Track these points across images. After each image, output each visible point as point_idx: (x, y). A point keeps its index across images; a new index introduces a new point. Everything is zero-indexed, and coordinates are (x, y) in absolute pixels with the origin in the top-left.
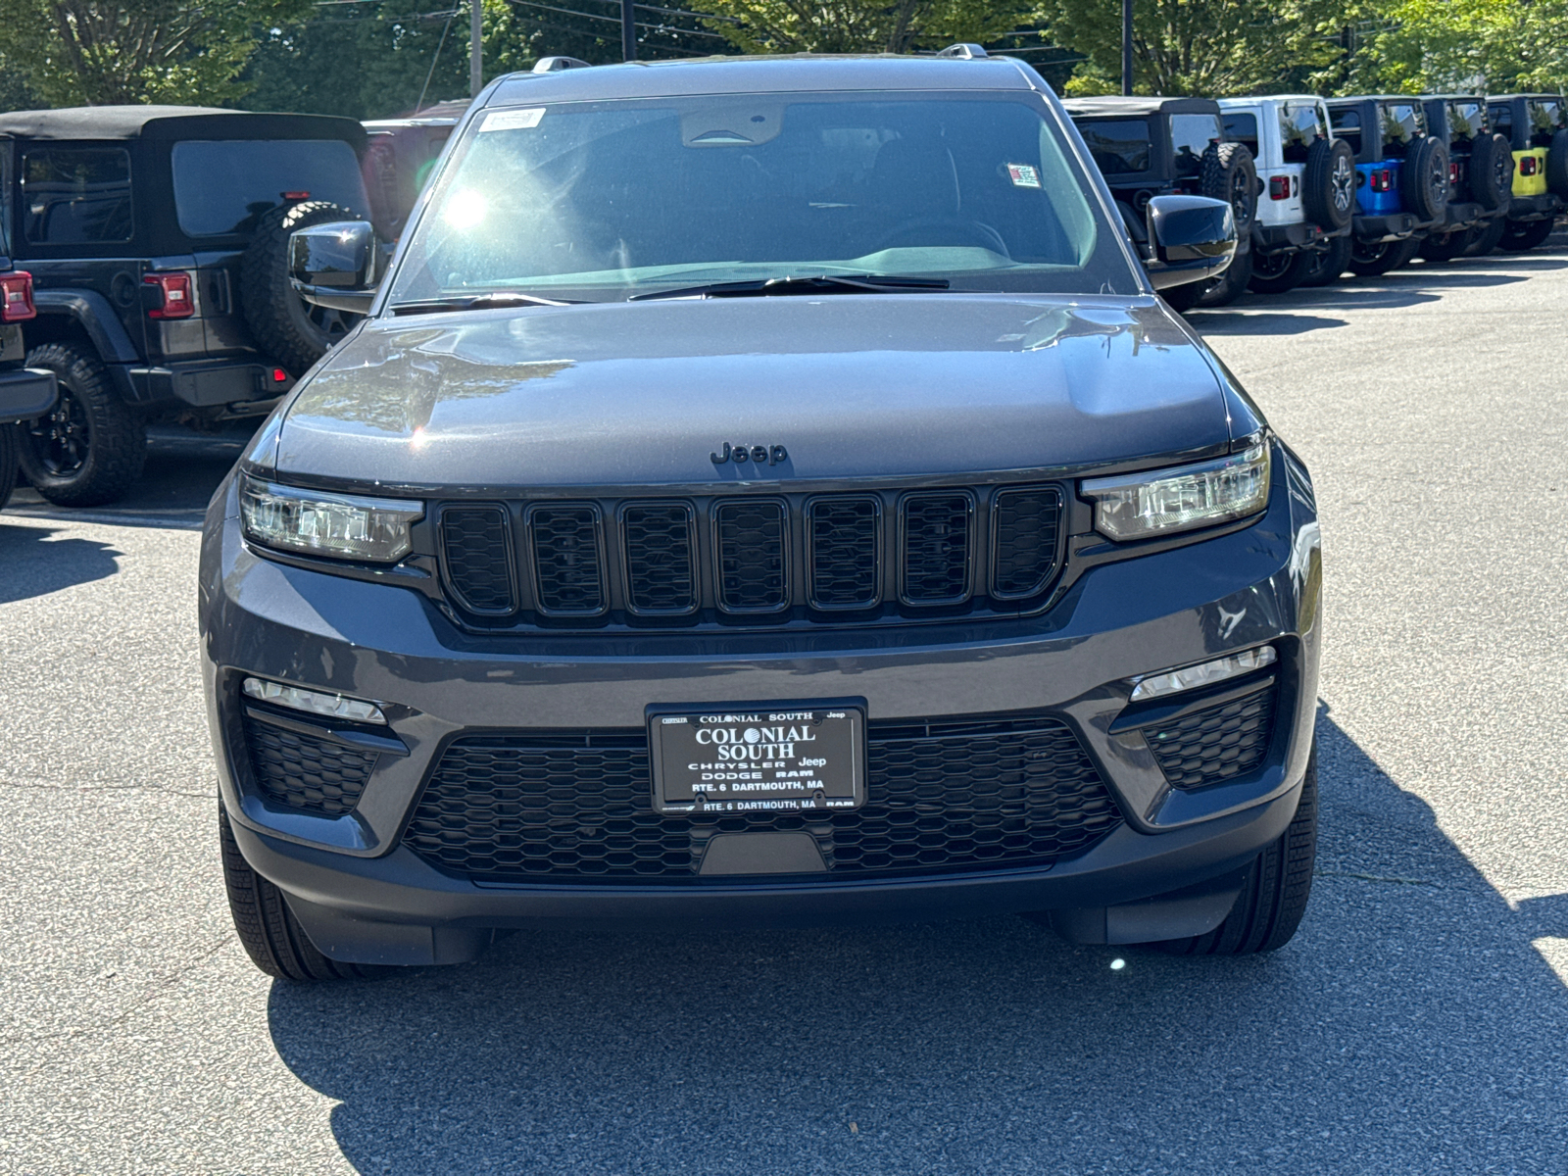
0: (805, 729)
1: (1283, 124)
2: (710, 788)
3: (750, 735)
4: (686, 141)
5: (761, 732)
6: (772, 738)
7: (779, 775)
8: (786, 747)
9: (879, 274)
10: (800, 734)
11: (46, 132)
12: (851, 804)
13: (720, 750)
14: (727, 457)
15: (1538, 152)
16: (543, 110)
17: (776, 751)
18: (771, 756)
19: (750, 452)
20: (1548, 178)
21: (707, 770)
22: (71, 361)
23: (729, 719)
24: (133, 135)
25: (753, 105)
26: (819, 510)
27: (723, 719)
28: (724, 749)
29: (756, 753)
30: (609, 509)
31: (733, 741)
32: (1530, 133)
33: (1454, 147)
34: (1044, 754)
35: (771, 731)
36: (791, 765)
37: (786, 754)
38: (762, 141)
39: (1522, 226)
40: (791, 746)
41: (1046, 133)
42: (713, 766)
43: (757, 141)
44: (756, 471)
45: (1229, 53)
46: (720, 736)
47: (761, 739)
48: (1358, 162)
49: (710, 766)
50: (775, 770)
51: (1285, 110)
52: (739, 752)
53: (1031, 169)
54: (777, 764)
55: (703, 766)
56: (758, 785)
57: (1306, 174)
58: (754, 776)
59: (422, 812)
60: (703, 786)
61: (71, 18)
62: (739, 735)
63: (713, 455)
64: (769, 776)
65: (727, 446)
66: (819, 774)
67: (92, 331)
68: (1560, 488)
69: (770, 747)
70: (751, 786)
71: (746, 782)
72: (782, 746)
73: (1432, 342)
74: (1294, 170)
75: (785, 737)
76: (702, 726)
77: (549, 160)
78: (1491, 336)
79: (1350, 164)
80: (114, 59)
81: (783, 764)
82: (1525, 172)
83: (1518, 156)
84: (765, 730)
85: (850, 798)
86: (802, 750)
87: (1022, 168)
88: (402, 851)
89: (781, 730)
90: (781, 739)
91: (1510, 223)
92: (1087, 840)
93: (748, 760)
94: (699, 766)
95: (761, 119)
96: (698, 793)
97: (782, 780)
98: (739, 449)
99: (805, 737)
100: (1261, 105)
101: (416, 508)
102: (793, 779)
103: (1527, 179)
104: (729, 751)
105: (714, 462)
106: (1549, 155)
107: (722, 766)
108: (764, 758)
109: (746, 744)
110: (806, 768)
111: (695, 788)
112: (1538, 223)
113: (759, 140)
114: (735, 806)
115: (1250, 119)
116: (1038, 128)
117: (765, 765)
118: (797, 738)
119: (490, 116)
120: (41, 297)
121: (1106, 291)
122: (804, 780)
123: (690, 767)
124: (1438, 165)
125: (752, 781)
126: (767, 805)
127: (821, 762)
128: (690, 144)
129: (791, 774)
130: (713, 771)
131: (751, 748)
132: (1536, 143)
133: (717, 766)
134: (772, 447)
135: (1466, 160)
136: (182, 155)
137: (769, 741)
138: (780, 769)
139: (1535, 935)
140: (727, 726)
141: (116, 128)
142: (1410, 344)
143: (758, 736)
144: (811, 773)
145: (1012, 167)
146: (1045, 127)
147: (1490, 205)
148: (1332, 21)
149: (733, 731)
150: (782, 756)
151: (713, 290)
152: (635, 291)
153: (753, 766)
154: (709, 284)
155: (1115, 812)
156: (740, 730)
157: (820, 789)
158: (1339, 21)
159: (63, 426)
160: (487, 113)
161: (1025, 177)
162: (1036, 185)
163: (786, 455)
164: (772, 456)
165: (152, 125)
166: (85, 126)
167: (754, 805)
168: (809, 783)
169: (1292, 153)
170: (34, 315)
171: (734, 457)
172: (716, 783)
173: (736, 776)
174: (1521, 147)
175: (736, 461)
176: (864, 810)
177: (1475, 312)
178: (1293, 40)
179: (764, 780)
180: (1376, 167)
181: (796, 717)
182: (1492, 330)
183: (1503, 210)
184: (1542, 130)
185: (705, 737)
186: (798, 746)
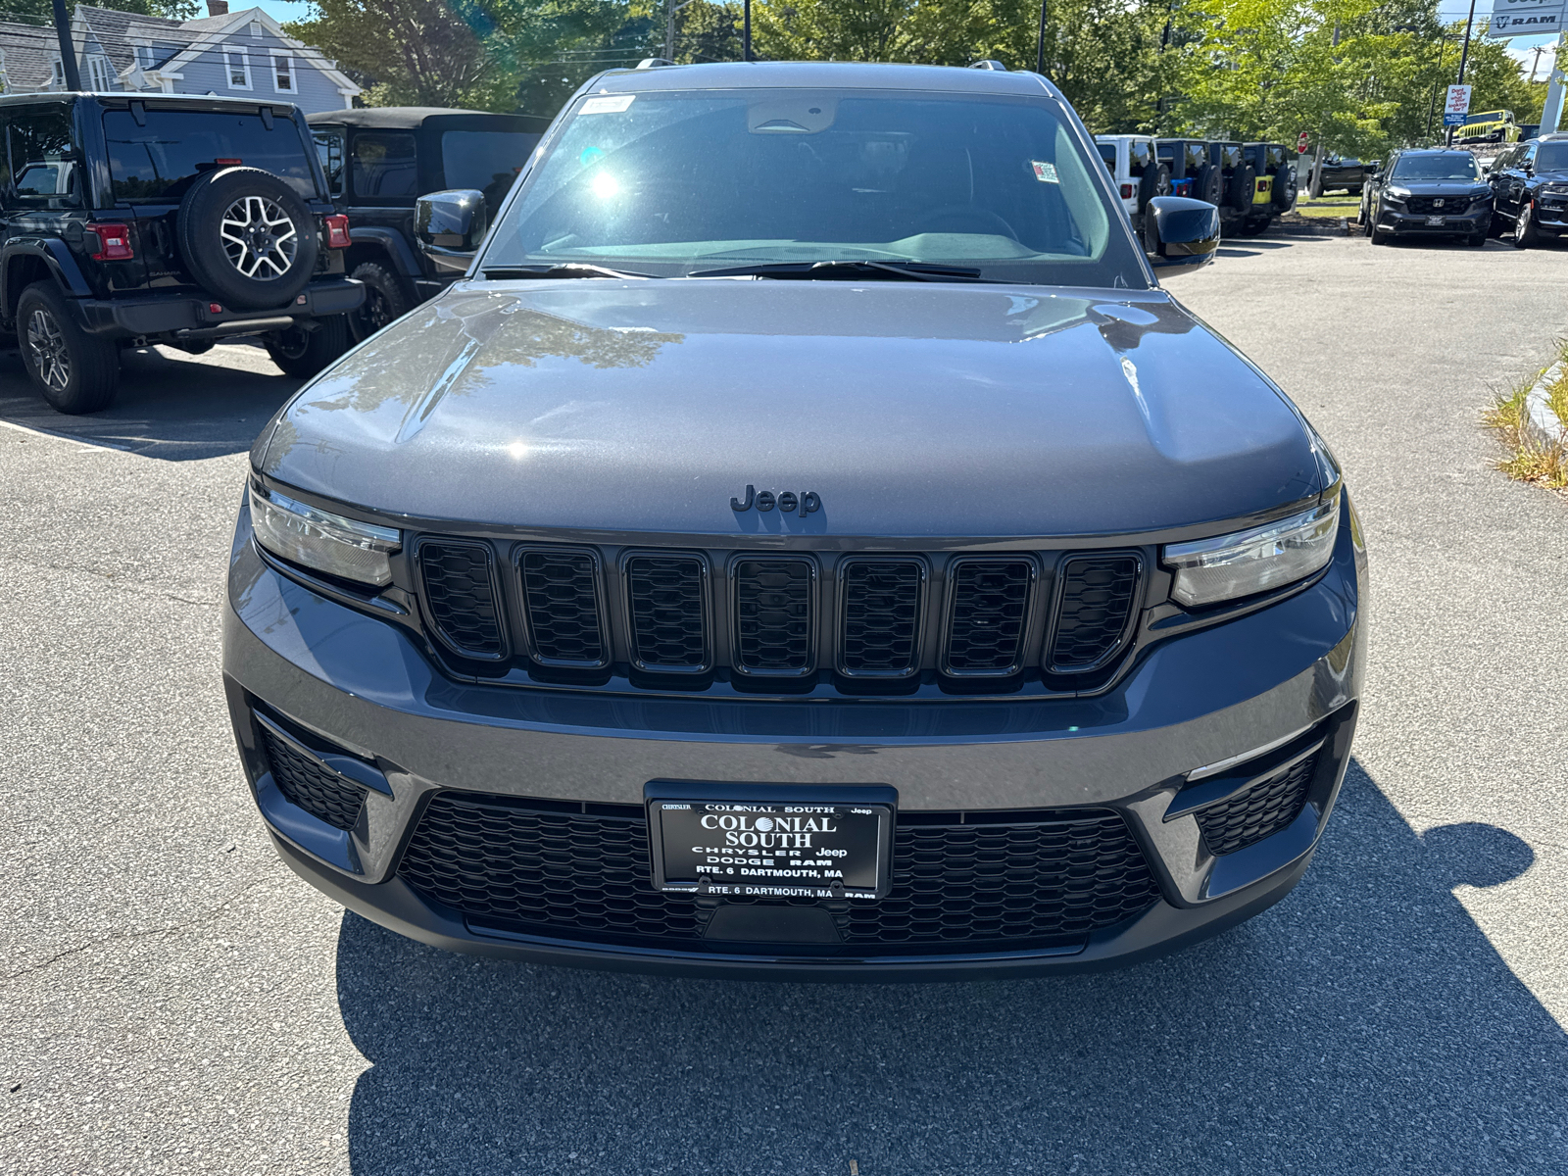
0: (825, 821)
1: (1132, 154)
2: (715, 870)
3: (763, 824)
4: (751, 130)
5: (774, 822)
6: (788, 828)
7: (792, 863)
8: (803, 837)
9: (916, 260)
10: (820, 826)
11: (365, 122)
12: (873, 897)
13: (728, 835)
14: (750, 503)
15: (1268, 178)
16: (634, 97)
17: (791, 841)
18: (785, 844)
19: (777, 499)
20: (1272, 194)
21: (712, 854)
22: (382, 273)
23: (738, 808)
24: (417, 126)
25: (812, 99)
26: (855, 571)
27: (731, 808)
28: (732, 835)
29: (768, 841)
30: (610, 557)
31: (743, 828)
32: (1265, 166)
33: (1224, 172)
34: (1089, 841)
35: (786, 822)
36: (807, 854)
37: (803, 843)
38: (817, 130)
39: (1254, 221)
40: (808, 836)
41: (1061, 135)
42: (720, 850)
43: (812, 131)
44: (783, 522)
45: (1092, 110)
46: (728, 823)
47: (774, 828)
48: (1173, 178)
49: (716, 850)
50: (789, 858)
51: (1133, 143)
52: (749, 839)
53: (1052, 166)
54: (791, 853)
55: (708, 850)
56: (769, 871)
57: (1142, 184)
58: (765, 862)
59: (412, 851)
60: (708, 868)
61: (415, 56)
62: (750, 823)
63: (734, 502)
64: (782, 863)
65: (751, 489)
66: (837, 863)
67: (395, 257)
68: (1326, 404)
69: (785, 836)
70: (761, 872)
71: (756, 868)
72: (798, 836)
73: (1216, 292)
74: (1135, 181)
75: (802, 827)
76: (707, 812)
77: (632, 140)
78: (1250, 290)
79: (1169, 179)
80: (437, 83)
81: (798, 853)
82: (1260, 190)
83: (1258, 179)
84: (779, 820)
85: (870, 889)
86: (820, 840)
87: (1044, 165)
88: (397, 883)
89: (797, 821)
90: (797, 829)
91: (1248, 219)
92: (1122, 918)
93: (759, 847)
94: (704, 850)
95: (818, 111)
96: (701, 874)
97: (796, 868)
98: (764, 494)
99: (825, 829)
100: (1120, 140)
101: (392, 537)
102: (809, 867)
103: (1261, 193)
104: (738, 838)
105: (734, 509)
106: (1274, 180)
107: (730, 851)
108: (778, 845)
109: (757, 832)
110: (824, 858)
111: (700, 869)
112: (1263, 220)
113: (815, 128)
114: (743, 889)
115: (1113, 148)
116: (1055, 130)
117: (778, 853)
118: (816, 829)
119: (590, 101)
120: (355, 232)
121: (1119, 285)
122: (821, 870)
123: (694, 849)
124: (1215, 183)
125: (762, 867)
126: (778, 892)
127: (841, 853)
128: (754, 131)
129: (806, 863)
130: (720, 855)
131: (763, 836)
132: (1269, 172)
133: (724, 851)
134: (803, 494)
135: (1229, 181)
136: (447, 139)
137: (783, 830)
138: (795, 858)
139: (1452, 885)
140: (737, 815)
141: (408, 121)
142: (1202, 293)
143: (772, 825)
144: (829, 863)
145: (1035, 164)
146: (1061, 129)
147: (1240, 208)
148: (1154, 94)
149: (743, 819)
150: (798, 845)
151: (765, 270)
152: (695, 267)
153: (764, 853)
154: (762, 263)
155: (1155, 890)
156: (751, 820)
157: (838, 878)
158: (1158, 95)
159: (379, 315)
160: (587, 99)
161: (1046, 173)
162: (1056, 181)
163: (819, 504)
164: (804, 505)
165: (429, 118)
166: (388, 118)
167: (764, 890)
168: (826, 872)
169: (1136, 170)
170: (350, 244)
171: (758, 502)
172: (723, 867)
173: (745, 861)
174: (1259, 175)
175: (759, 509)
176: (886, 905)
177: (1236, 274)
178: (1130, 103)
179: (777, 867)
180: (1180, 182)
181: (815, 811)
182: (1249, 286)
183: (1246, 212)
184: (1272, 165)
185: (710, 822)
186: (815, 837)
